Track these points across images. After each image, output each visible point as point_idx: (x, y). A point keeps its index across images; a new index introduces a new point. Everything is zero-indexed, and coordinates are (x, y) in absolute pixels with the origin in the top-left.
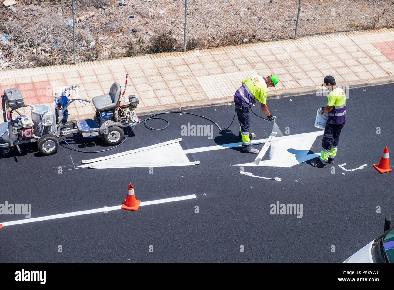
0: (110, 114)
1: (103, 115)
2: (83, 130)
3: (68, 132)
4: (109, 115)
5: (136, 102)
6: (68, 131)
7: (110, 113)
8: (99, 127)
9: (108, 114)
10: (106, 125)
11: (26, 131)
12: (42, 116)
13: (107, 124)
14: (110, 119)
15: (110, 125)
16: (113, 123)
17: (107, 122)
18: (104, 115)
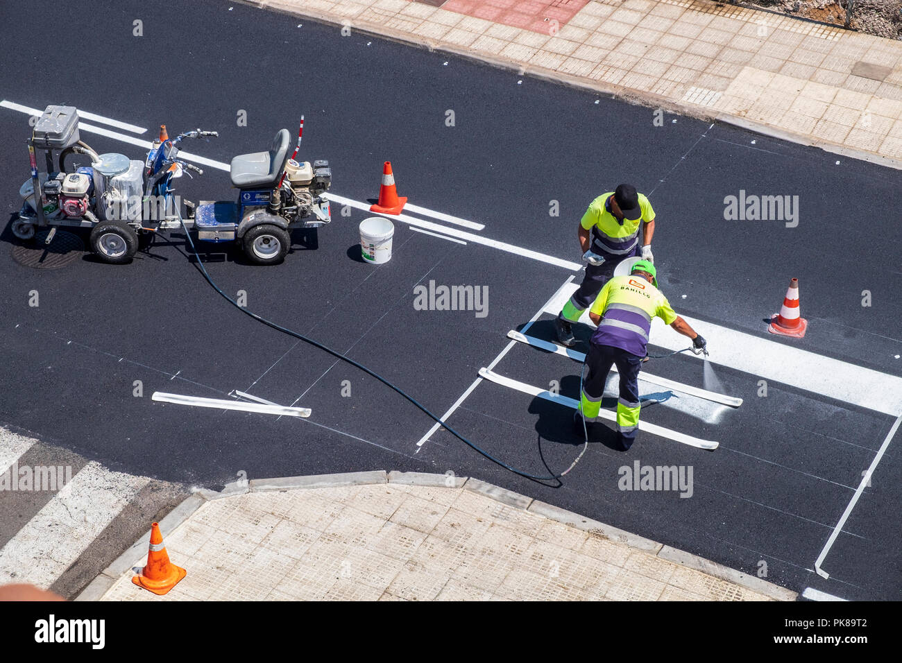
0: (261, 197)
1: (247, 196)
2: (202, 225)
3: (172, 225)
4: (260, 199)
5: (324, 177)
6: (173, 222)
7: (261, 194)
8: (238, 222)
9: (258, 196)
10: (250, 219)
11: (68, 201)
12: (110, 178)
13: (253, 218)
14: (261, 208)
15: (258, 220)
16: (267, 217)
17: (254, 212)
18: (249, 197)
